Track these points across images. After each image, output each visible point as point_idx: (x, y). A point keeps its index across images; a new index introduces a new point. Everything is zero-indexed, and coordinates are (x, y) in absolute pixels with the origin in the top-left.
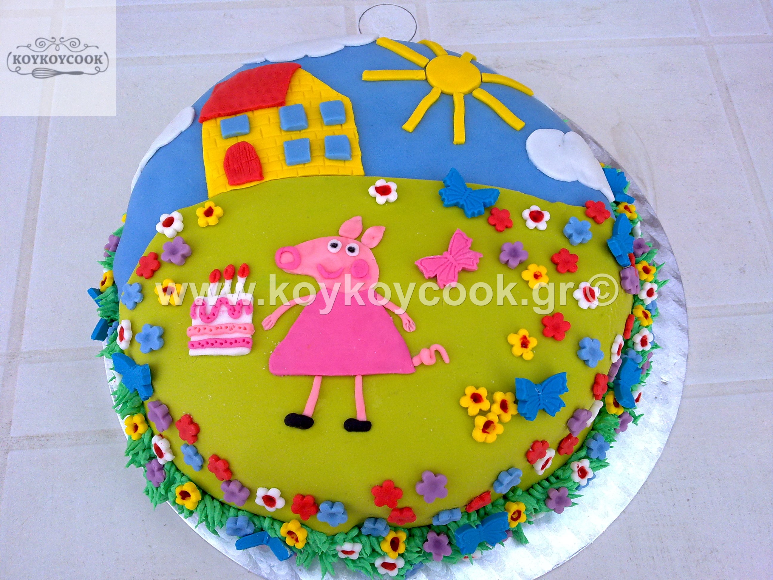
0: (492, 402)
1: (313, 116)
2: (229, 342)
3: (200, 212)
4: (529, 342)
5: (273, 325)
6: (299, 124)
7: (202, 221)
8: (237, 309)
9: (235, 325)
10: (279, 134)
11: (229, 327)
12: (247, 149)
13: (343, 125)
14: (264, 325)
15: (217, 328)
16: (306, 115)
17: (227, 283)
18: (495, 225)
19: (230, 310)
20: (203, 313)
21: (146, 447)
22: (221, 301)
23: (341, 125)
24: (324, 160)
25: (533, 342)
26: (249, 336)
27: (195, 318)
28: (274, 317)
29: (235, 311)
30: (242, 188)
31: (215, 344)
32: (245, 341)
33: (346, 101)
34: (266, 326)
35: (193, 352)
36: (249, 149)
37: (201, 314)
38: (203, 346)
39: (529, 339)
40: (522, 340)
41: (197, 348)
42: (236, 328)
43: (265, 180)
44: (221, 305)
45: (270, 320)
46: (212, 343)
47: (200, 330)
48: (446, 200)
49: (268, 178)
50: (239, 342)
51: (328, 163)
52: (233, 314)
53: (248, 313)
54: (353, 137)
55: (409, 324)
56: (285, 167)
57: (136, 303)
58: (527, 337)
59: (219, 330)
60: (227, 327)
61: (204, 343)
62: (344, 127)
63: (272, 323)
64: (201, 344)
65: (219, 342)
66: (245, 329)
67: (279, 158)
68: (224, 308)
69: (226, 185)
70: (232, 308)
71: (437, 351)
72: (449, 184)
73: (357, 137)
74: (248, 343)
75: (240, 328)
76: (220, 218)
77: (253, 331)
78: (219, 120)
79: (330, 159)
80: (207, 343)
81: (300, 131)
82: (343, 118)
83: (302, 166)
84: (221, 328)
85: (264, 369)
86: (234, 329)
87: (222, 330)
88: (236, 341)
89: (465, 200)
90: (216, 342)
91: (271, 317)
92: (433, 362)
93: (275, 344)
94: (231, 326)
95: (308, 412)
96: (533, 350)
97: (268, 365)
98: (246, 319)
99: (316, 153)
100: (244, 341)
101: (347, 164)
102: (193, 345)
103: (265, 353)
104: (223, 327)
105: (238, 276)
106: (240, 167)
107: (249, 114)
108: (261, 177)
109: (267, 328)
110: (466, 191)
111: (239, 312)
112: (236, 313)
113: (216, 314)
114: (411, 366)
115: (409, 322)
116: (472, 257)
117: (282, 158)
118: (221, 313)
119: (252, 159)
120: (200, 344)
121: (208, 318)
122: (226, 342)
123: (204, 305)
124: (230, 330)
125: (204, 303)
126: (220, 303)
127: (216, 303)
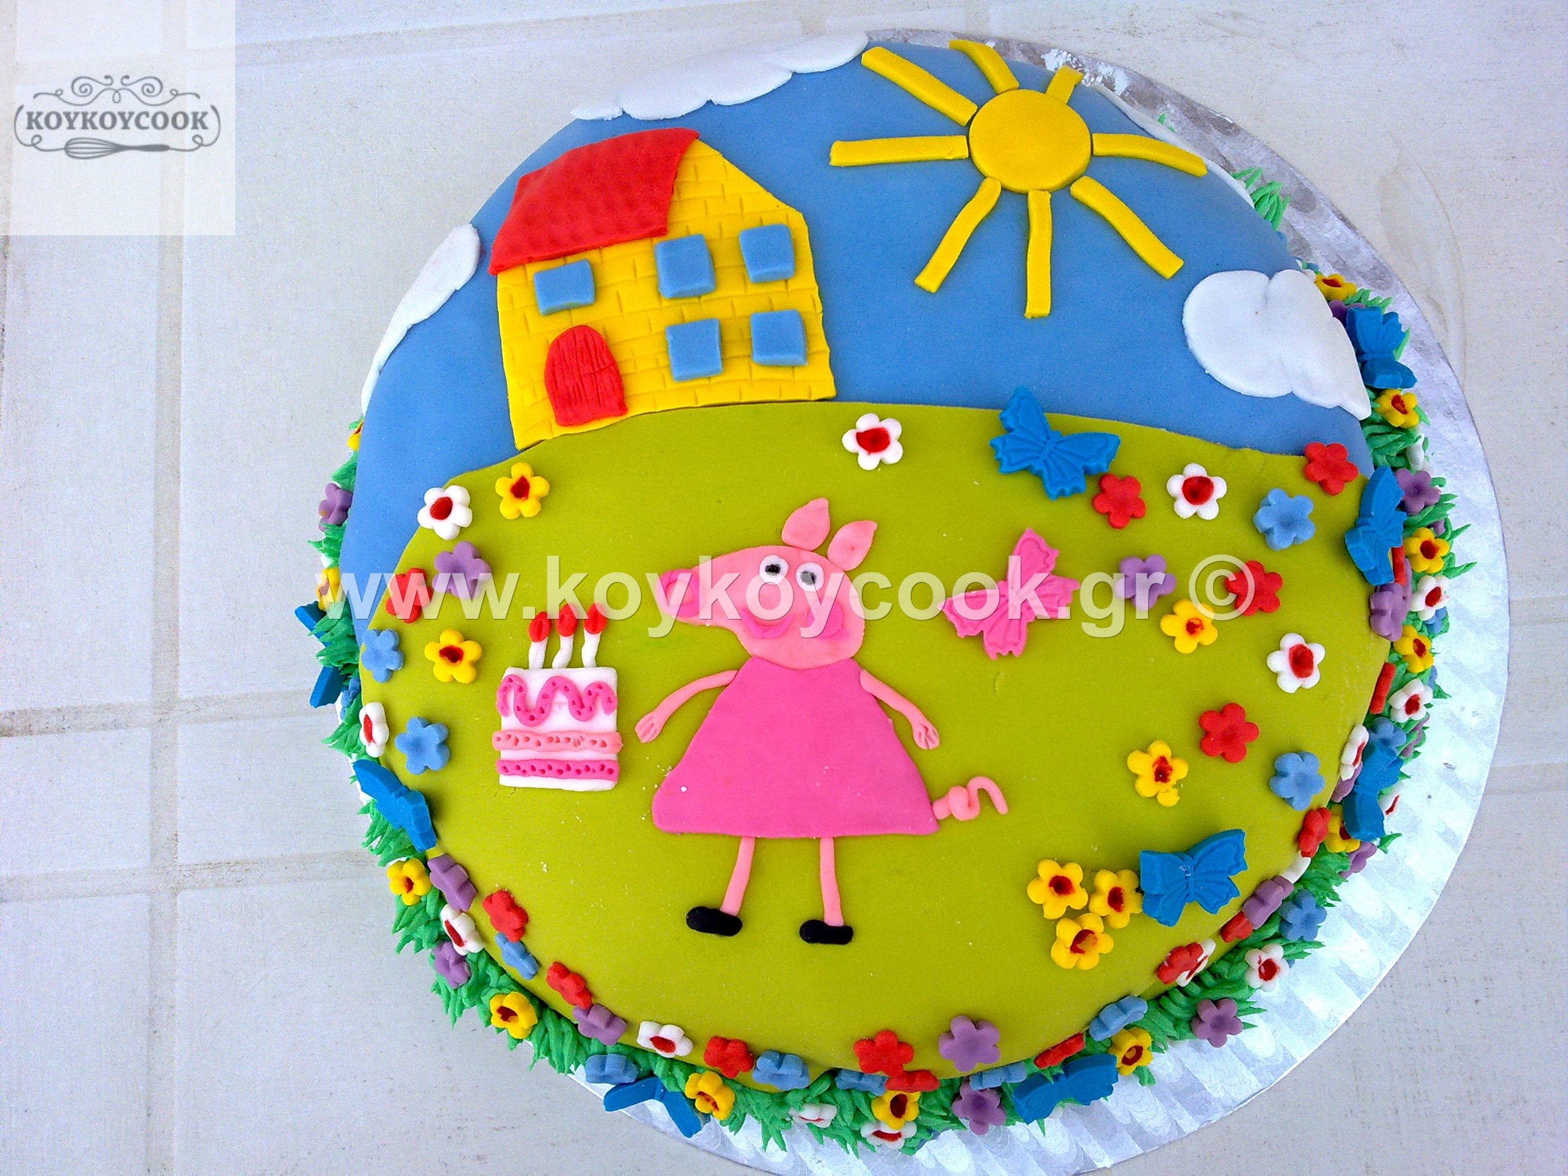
0: (1092, 891)
1: (727, 259)
2: (574, 768)
3: (503, 487)
4: (1171, 769)
5: (658, 733)
6: (697, 285)
7: (509, 507)
8: (586, 702)
9: (583, 735)
10: (657, 306)
11: (572, 740)
12: (591, 343)
13: (790, 282)
14: (639, 735)
15: (551, 740)
16: (712, 257)
17: (566, 643)
18: (1108, 513)
19: (574, 703)
20: (521, 707)
21: (430, 918)
22: (554, 684)
23: (786, 281)
24: (750, 367)
25: (1180, 770)
26: (613, 757)
27: (506, 714)
28: (658, 718)
29: (582, 706)
30: (585, 431)
31: (548, 771)
32: (606, 769)
33: (796, 221)
34: (645, 734)
35: (506, 780)
36: (595, 346)
37: (519, 709)
38: (524, 772)
39: (1172, 763)
40: (1156, 766)
41: (514, 774)
42: (586, 743)
43: (631, 413)
44: (554, 692)
45: (650, 723)
46: (542, 768)
47: (517, 740)
48: (1005, 463)
49: (636, 409)
50: (594, 771)
51: (759, 373)
52: (580, 713)
53: (608, 711)
54: (810, 309)
55: (926, 733)
56: (671, 385)
57: (392, 671)
58: (1168, 759)
59: (554, 745)
60: (568, 740)
61: (527, 767)
62: (793, 285)
63: (656, 730)
64: (521, 768)
65: (555, 767)
66: (604, 744)
67: (657, 360)
68: (561, 699)
69: (551, 424)
70: (577, 703)
71: (982, 792)
72: (1013, 426)
73: (820, 308)
74: (611, 771)
75: (594, 742)
76: (542, 500)
77: (619, 745)
78: (532, 269)
79: (763, 364)
80: (533, 768)
81: (699, 297)
82: (790, 268)
83: (704, 382)
84: (558, 741)
85: (643, 818)
86: (583, 744)
87: (559, 745)
88: (587, 769)
89: (1045, 461)
90: (550, 768)
91: (652, 717)
92: (973, 815)
93: (663, 770)
94: (576, 737)
95: (730, 907)
96: (1177, 785)
97: (651, 811)
98: (605, 722)
99: (734, 351)
100: (603, 767)
101: (800, 374)
102: (506, 768)
103: (644, 788)
104: (561, 738)
105: (585, 632)
106: (577, 384)
107: (593, 256)
108: (622, 408)
110: (1048, 438)
111: (591, 709)
112: (584, 711)
113: (546, 711)
114: (931, 820)
115: (926, 729)
116: (1056, 592)
117: (663, 362)
118: (555, 707)
119: (602, 367)
120: (518, 768)
121: (532, 718)
122: (569, 768)
123: (521, 689)
124: (575, 746)
125: (523, 686)
126: (553, 688)
127: (545, 687)
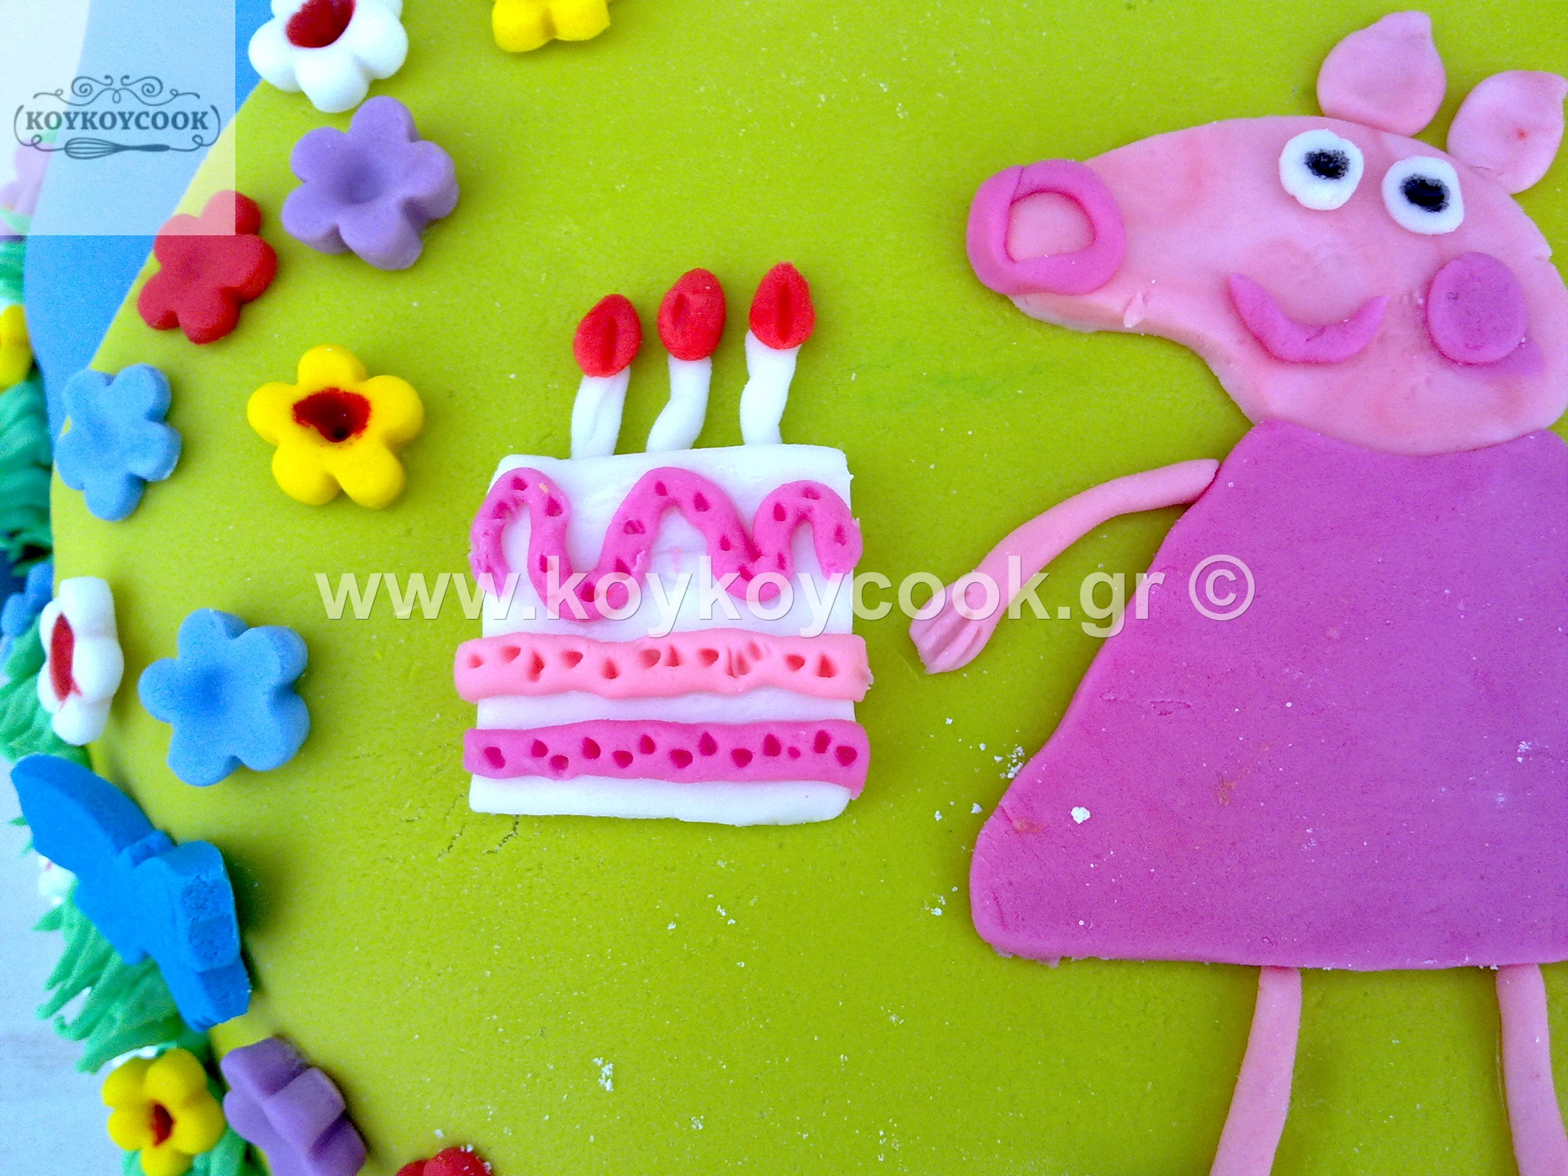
2: (725, 745)
5: (982, 644)
8: (770, 542)
9: (760, 643)
11: (721, 655)
15: (650, 658)
17: (686, 383)
19: (725, 544)
22: (661, 489)
26: (846, 711)
29: (754, 552)
31: (639, 759)
32: (831, 749)
34: (941, 647)
35: (492, 794)
37: (544, 564)
38: (560, 761)
41: (521, 772)
42: (773, 663)
44: (659, 513)
46: (623, 748)
47: (538, 665)
50: (794, 753)
52: (746, 575)
53: (830, 567)
57: (142, 481)
59: (661, 670)
60: (710, 656)
61: (571, 749)
63: (978, 633)
64: (551, 754)
65: (664, 743)
66: (826, 669)
68: (684, 534)
70: (736, 541)
74: (845, 757)
75: (796, 662)
77: (864, 678)
80: (591, 749)
84: (674, 660)
85: (940, 912)
86: (757, 669)
87: (677, 671)
88: (772, 747)
90: (647, 746)
93: (999, 760)
94: (739, 645)
100: (822, 742)
102: (495, 757)
103: (940, 816)
104: (689, 652)
105: (748, 341)
109: (946, 660)
111: (784, 562)
112: (761, 565)
113: (633, 569)
118: (662, 561)
120: (539, 749)
122: (708, 746)
123: (553, 507)
124: (731, 673)
125: (561, 500)
126: (658, 500)
127: (635, 500)
